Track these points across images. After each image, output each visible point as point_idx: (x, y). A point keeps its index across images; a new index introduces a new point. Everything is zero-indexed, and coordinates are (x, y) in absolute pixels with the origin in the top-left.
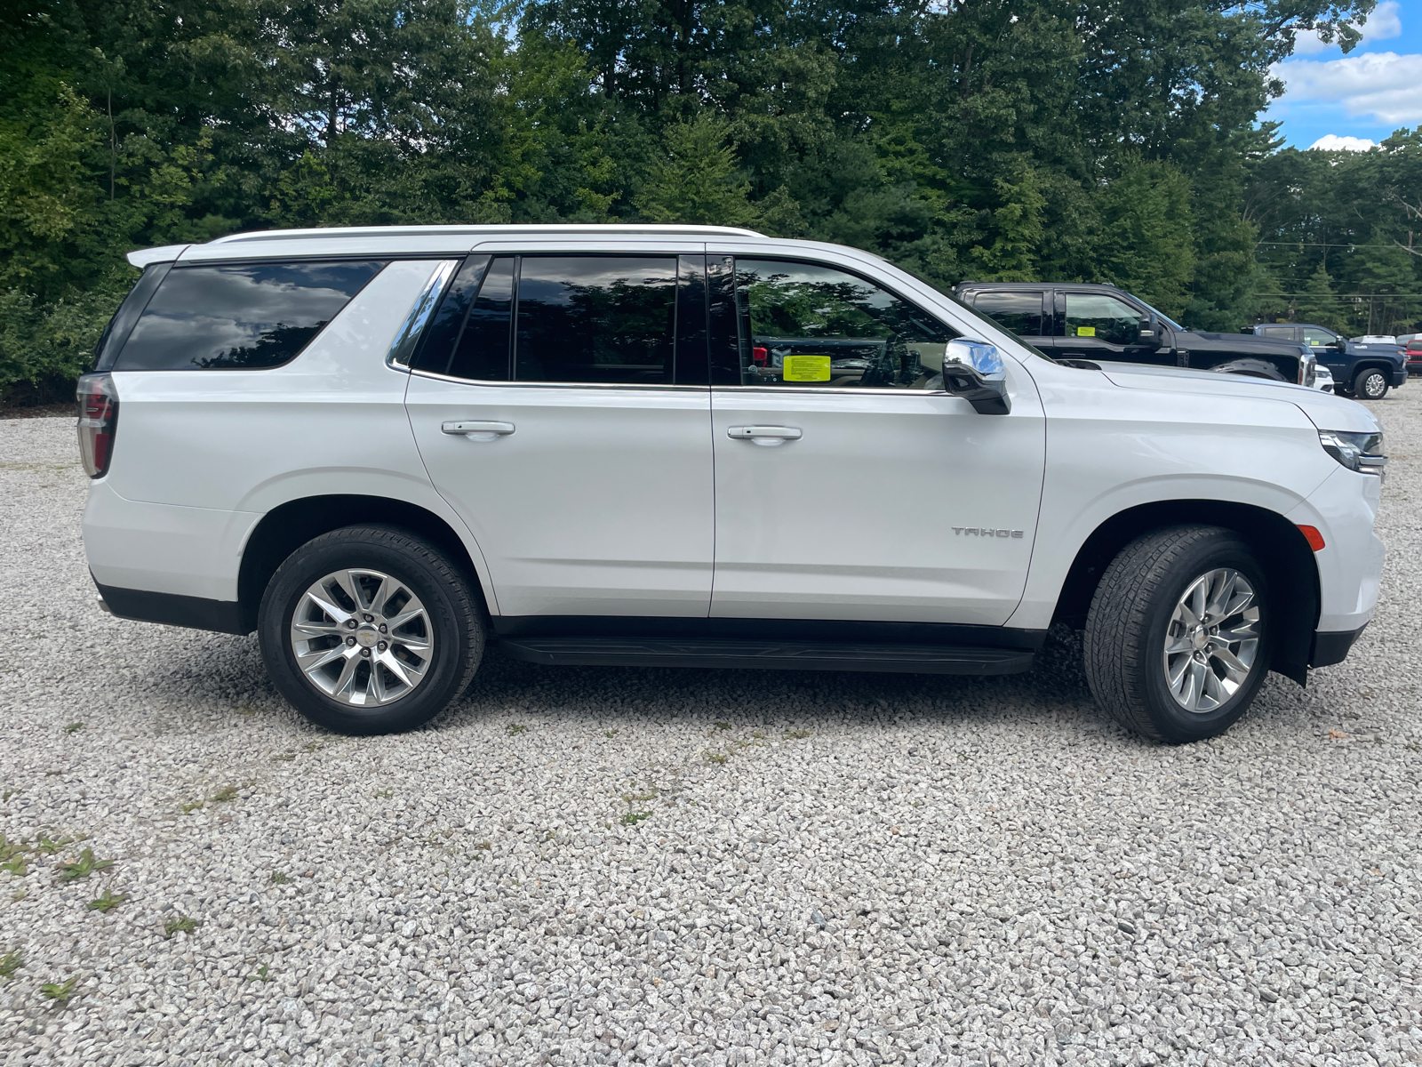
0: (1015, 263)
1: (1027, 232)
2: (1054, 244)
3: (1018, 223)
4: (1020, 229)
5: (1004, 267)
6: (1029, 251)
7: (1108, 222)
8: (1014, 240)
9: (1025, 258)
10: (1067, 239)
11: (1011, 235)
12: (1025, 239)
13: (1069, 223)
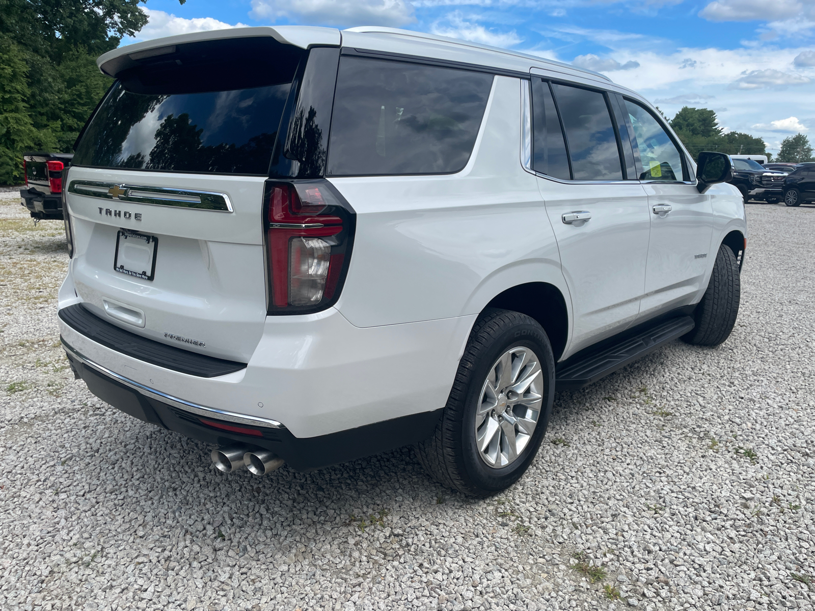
0: (13, 107)
1: (19, 87)
2: (38, 98)
3: (11, 81)
4: (13, 85)
5: (5, 111)
6: (23, 101)
7: (68, 87)
8: (10, 92)
9: (22, 105)
10: (47, 95)
11: (7, 88)
12: (18, 92)
13: (46, 84)
